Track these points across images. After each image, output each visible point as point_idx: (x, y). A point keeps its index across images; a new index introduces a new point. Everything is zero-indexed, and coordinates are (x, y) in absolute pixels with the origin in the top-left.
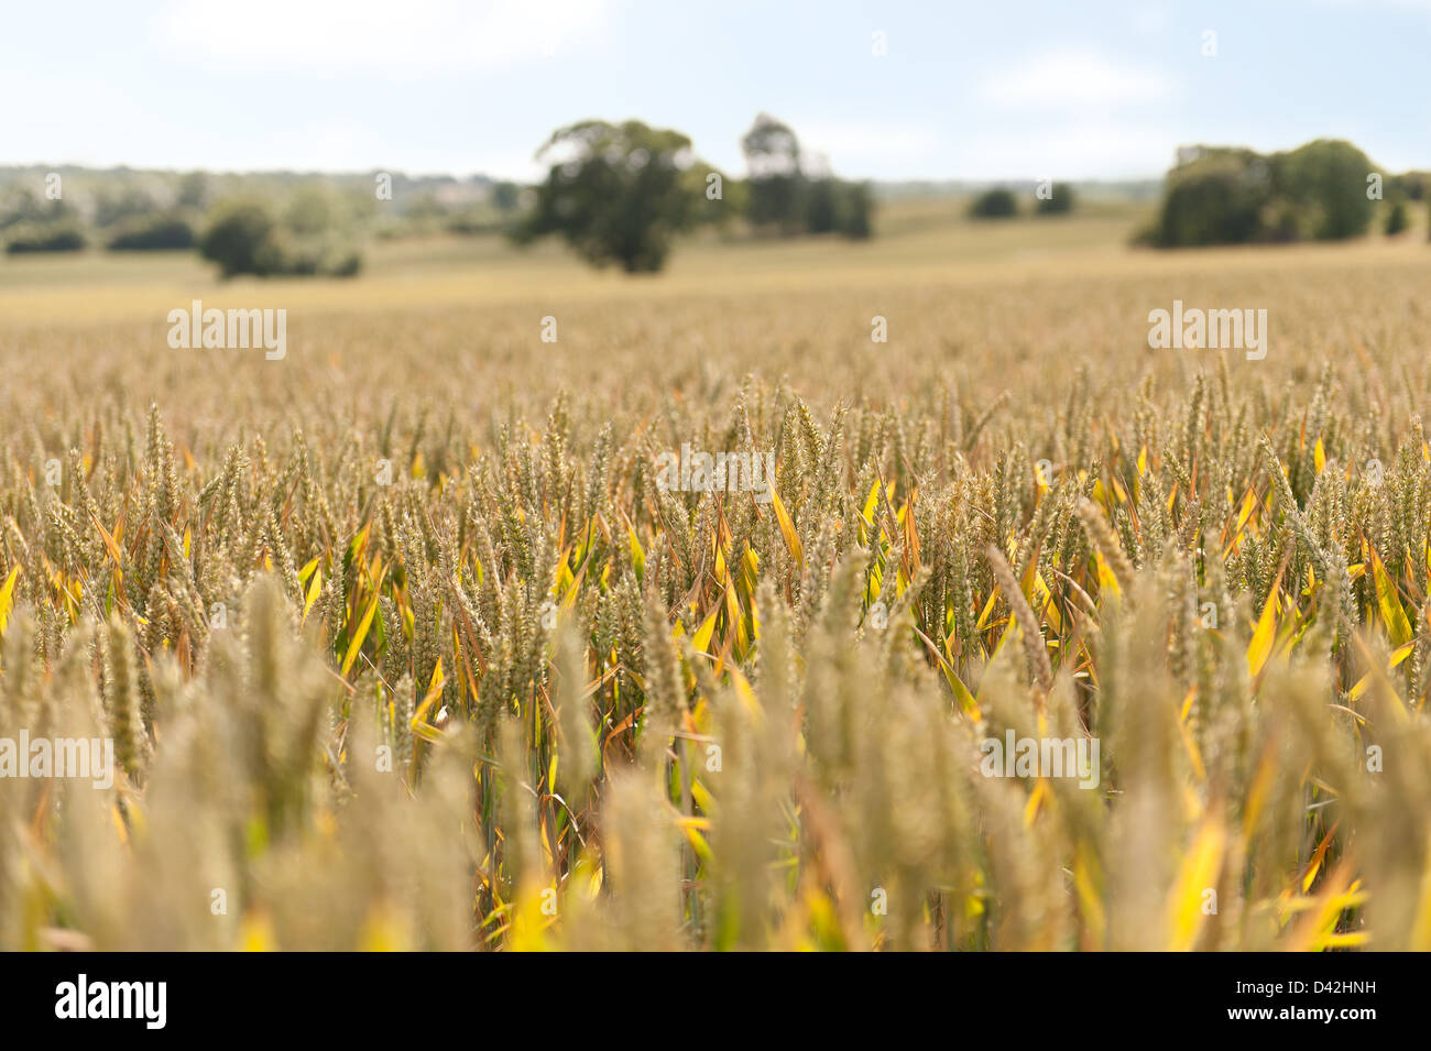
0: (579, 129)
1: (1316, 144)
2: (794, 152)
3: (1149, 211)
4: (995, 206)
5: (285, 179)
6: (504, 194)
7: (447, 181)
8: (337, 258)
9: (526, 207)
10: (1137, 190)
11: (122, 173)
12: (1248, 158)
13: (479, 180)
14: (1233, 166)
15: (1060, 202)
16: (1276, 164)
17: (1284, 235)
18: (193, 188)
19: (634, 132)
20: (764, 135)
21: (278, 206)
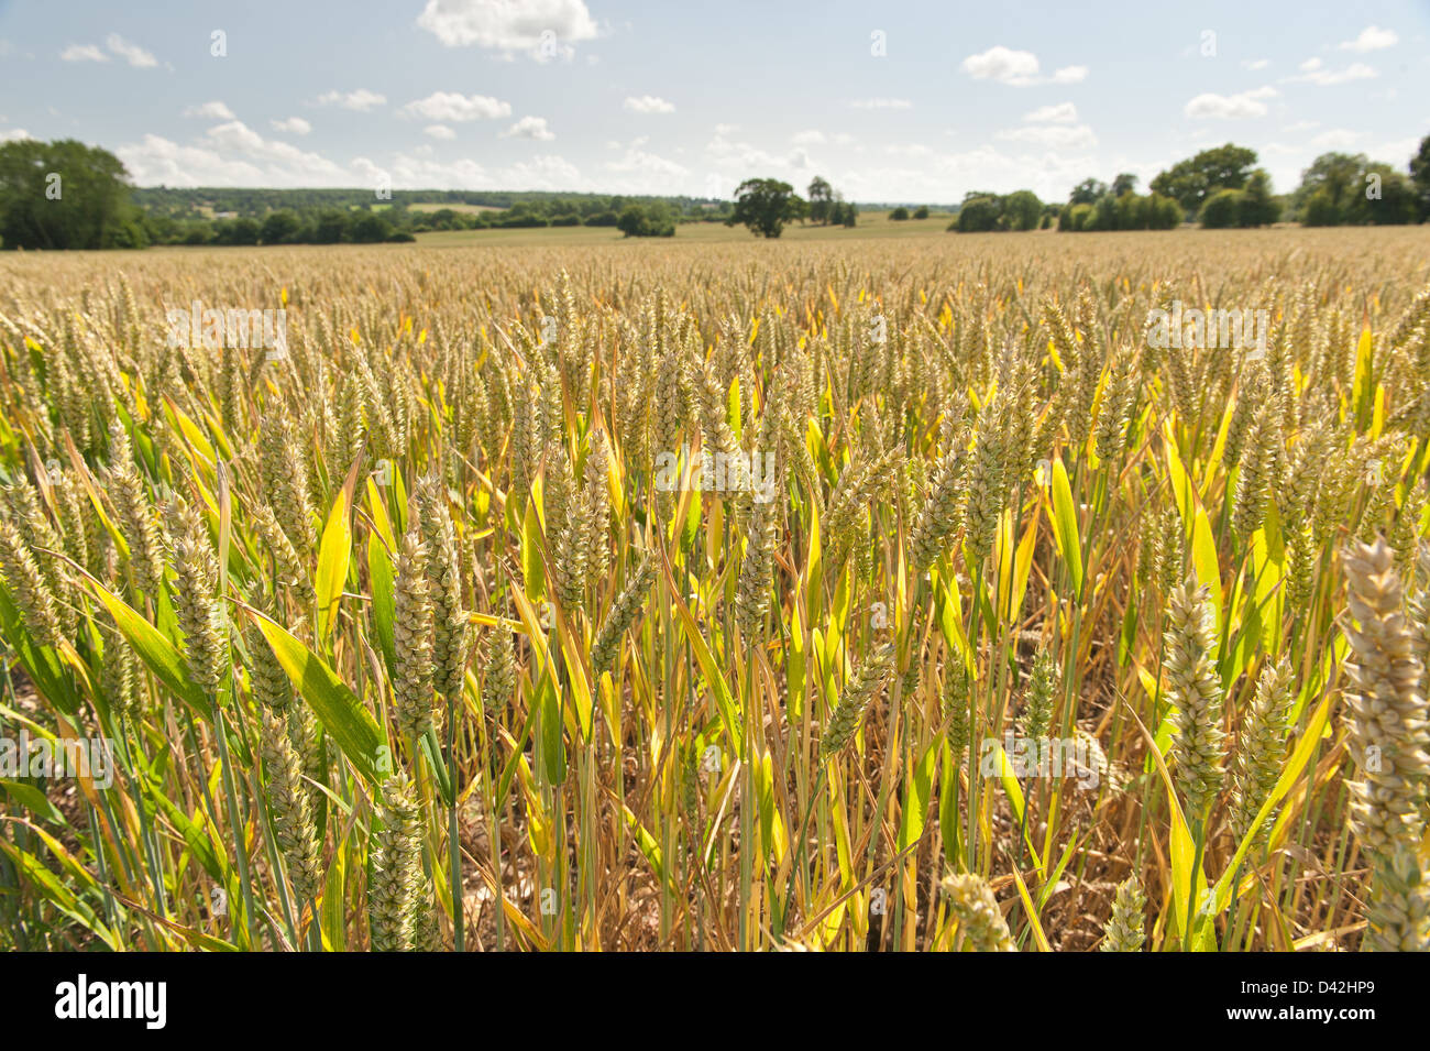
0: (750, 183)
1: (1021, 192)
2: (829, 194)
3: (955, 219)
4: (899, 214)
5: (647, 200)
6: (724, 206)
7: (705, 201)
8: (664, 230)
9: (732, 211)
10: (951, 209)
11: (591, 196)
12: (993, 197)
13: (716, 201)
14: (987, 200)
15: (922, 213)
16: (1004, 199)
17: (1005, 228)
18: (617, 202)
19: (771, 183)
20: (818, 186)
21: (645, 209)
